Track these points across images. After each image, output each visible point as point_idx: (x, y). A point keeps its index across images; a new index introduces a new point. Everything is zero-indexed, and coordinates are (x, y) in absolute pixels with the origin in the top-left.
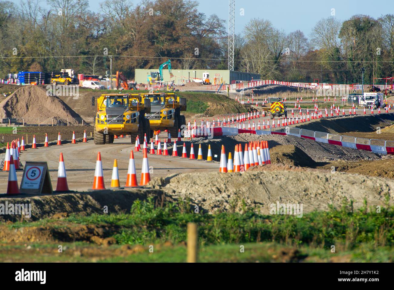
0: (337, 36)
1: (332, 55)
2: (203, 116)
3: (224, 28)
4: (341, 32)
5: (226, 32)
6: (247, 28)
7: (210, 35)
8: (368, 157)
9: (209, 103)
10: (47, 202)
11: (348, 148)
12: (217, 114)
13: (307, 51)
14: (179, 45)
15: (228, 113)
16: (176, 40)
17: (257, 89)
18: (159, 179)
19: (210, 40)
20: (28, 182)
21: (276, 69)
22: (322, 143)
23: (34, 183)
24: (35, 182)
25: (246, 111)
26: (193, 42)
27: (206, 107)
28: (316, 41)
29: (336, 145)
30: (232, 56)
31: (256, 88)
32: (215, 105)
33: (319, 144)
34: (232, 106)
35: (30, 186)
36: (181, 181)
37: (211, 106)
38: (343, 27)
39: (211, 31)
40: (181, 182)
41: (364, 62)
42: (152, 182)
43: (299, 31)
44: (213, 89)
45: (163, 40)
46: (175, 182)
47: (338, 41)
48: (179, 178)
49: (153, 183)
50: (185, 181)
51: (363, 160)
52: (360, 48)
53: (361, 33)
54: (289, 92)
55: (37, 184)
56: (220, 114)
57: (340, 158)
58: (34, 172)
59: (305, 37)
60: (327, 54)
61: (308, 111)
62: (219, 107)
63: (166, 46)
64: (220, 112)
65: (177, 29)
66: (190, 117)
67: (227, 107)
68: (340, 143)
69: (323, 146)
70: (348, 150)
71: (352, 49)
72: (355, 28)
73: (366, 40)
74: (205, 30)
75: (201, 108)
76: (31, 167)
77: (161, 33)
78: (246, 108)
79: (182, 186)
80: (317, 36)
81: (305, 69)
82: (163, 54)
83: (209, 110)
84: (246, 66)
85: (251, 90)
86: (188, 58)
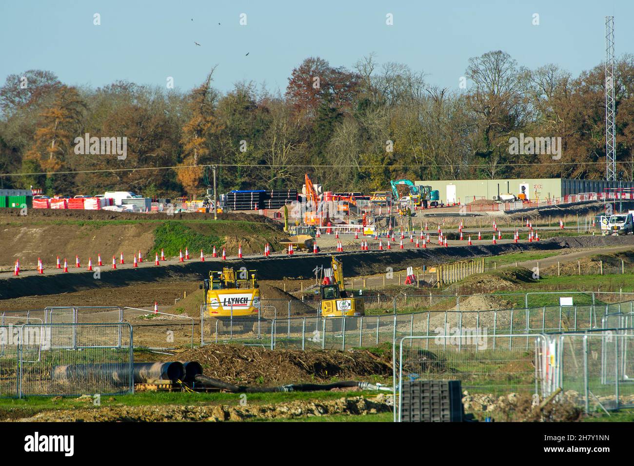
9: (226, 238)
27: (220, 245)
32: (235, 240)
62: (240, 243)
67: (254, 243)
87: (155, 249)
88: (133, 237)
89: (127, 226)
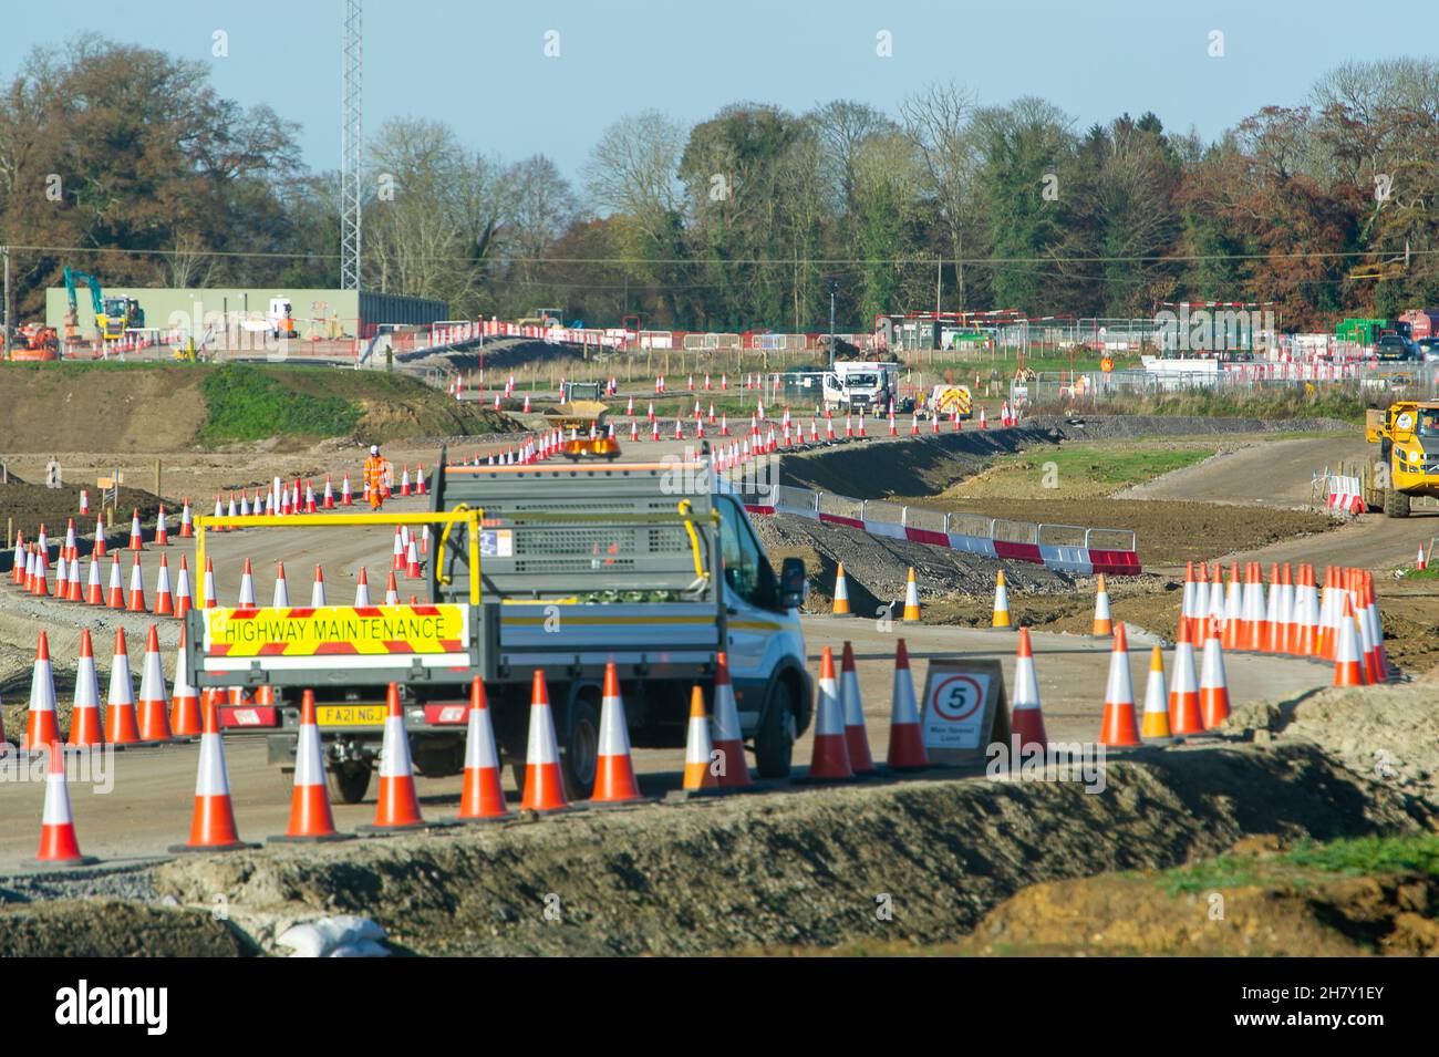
0: (673, 173)
1: (659, 237)
2: (347, 446)
3: (297, 149)
4: (685, 160)
5: (305, 161)
6: (374, 151)
7: (252, 173)
8: (1034, 582)
9: (365, 404)
10: (1038, 791)
11: (970, 555)
12: (392, 438)
13: (567, 222)
14: (158, 207)
15: (428, 434)
16: (146, 191)
17: (459, 353)
18: (1262, 706)
19: (257, 191)
20: (943, 727)
21: (477, 283)
22: (888, 538)
23: (961, 731)
24: (963, 727)
25: (486, 428)
26: (201, 194)
27: (355, 417)
28: (604, 189)
29: (931, 546)
30: (352, 243)
31: (456, 347)
32: (386, 407)
33: (881, 542)
34: (441, 413)
35: (948, 739)
36: (1337, 714)
37: (372, 413)
38: (694, 144)
39: (254, 159)
40: (1337, 717)
41: (764, 260)
42: (1239, 718)
43: (542, 158)
44: (319, 354)
45: (106, 192)
46: (1315, 717)
47: (675, 191)
48: (1328, 704)
49: (1244, 721)
50: (1346, 712)
51: (1019, 593)
52: (750, 211)
53: (752, 162)
54: (565, 362)
55: (970, 731)
56: (402, 438)
57: (949, 586)
58: (959, 693)
59: (560, 178)
60: (643, 232)
61: (700, 428)
62: (398, 415)
63: (113, 210)
64: (401, 432)
65: (149, 153)
66: (305, 449)
67: (425, 415)
68: (941, 539)
69: (892, 547)
70: (970, 561)
71: (723, 215)
72: (734, 146)
73: (770, 185)
74: (233, 157)
75: (341, 420)
76: (946, 676)
77: (96, 171)
78: (486, 418)
79: (1341, 731)
80: (607, 172)
81: (566, 281)
82: (103, 235)
83: (364, 426)
84: (380, 273)
85: (442, 354)
86: (188, 249)
87: (212, 422)
88: (156, 396)
89: (135, 373)
